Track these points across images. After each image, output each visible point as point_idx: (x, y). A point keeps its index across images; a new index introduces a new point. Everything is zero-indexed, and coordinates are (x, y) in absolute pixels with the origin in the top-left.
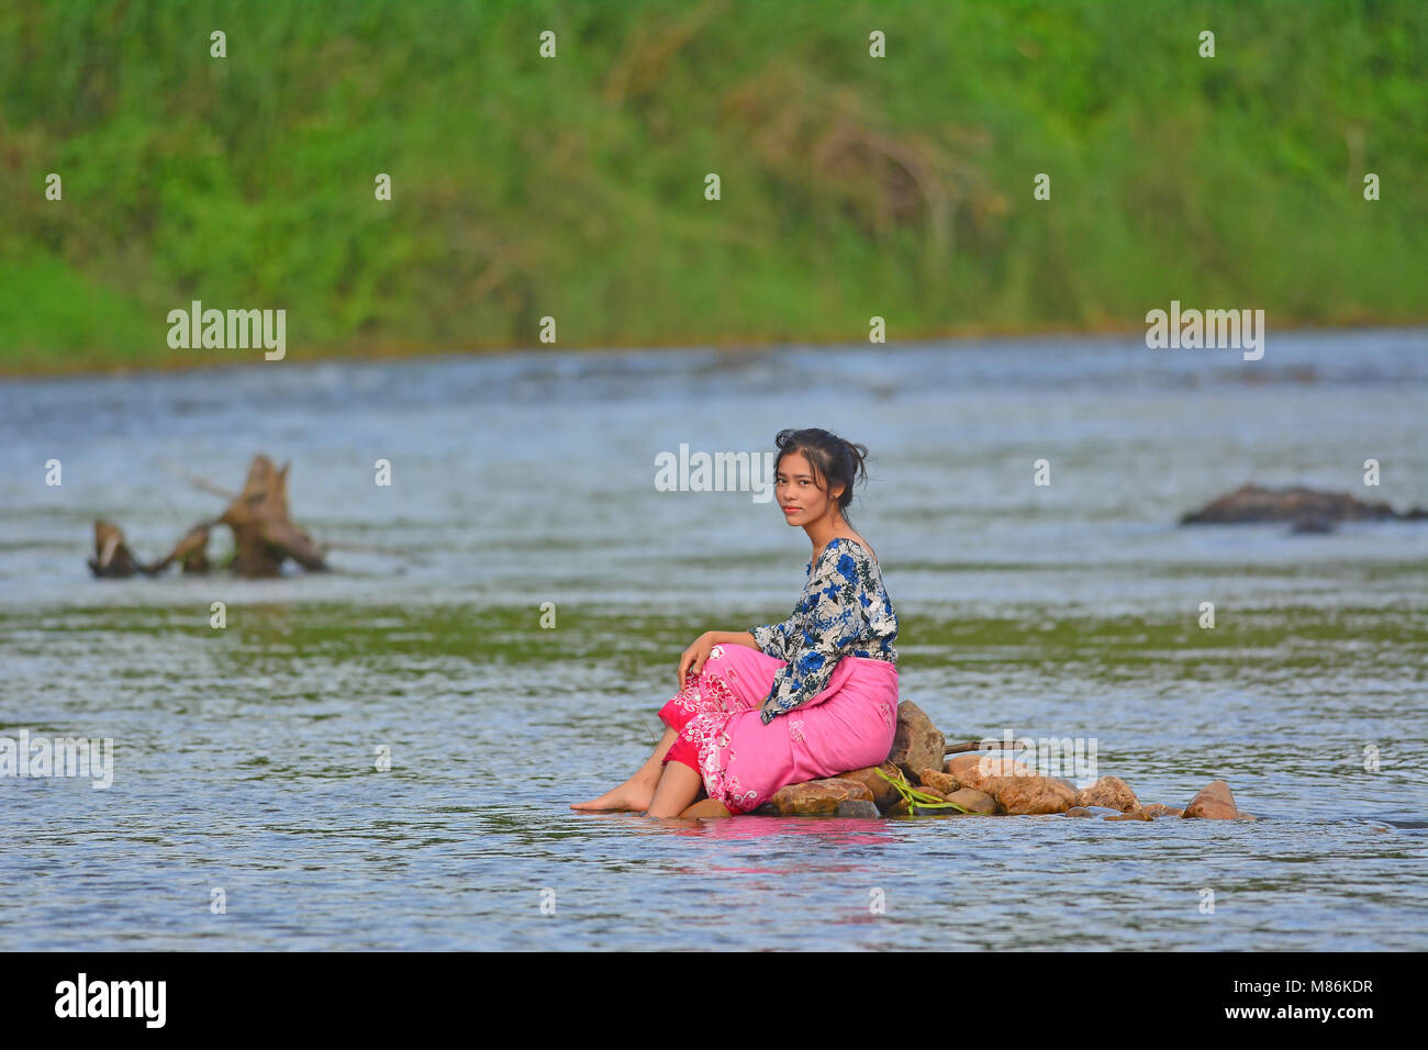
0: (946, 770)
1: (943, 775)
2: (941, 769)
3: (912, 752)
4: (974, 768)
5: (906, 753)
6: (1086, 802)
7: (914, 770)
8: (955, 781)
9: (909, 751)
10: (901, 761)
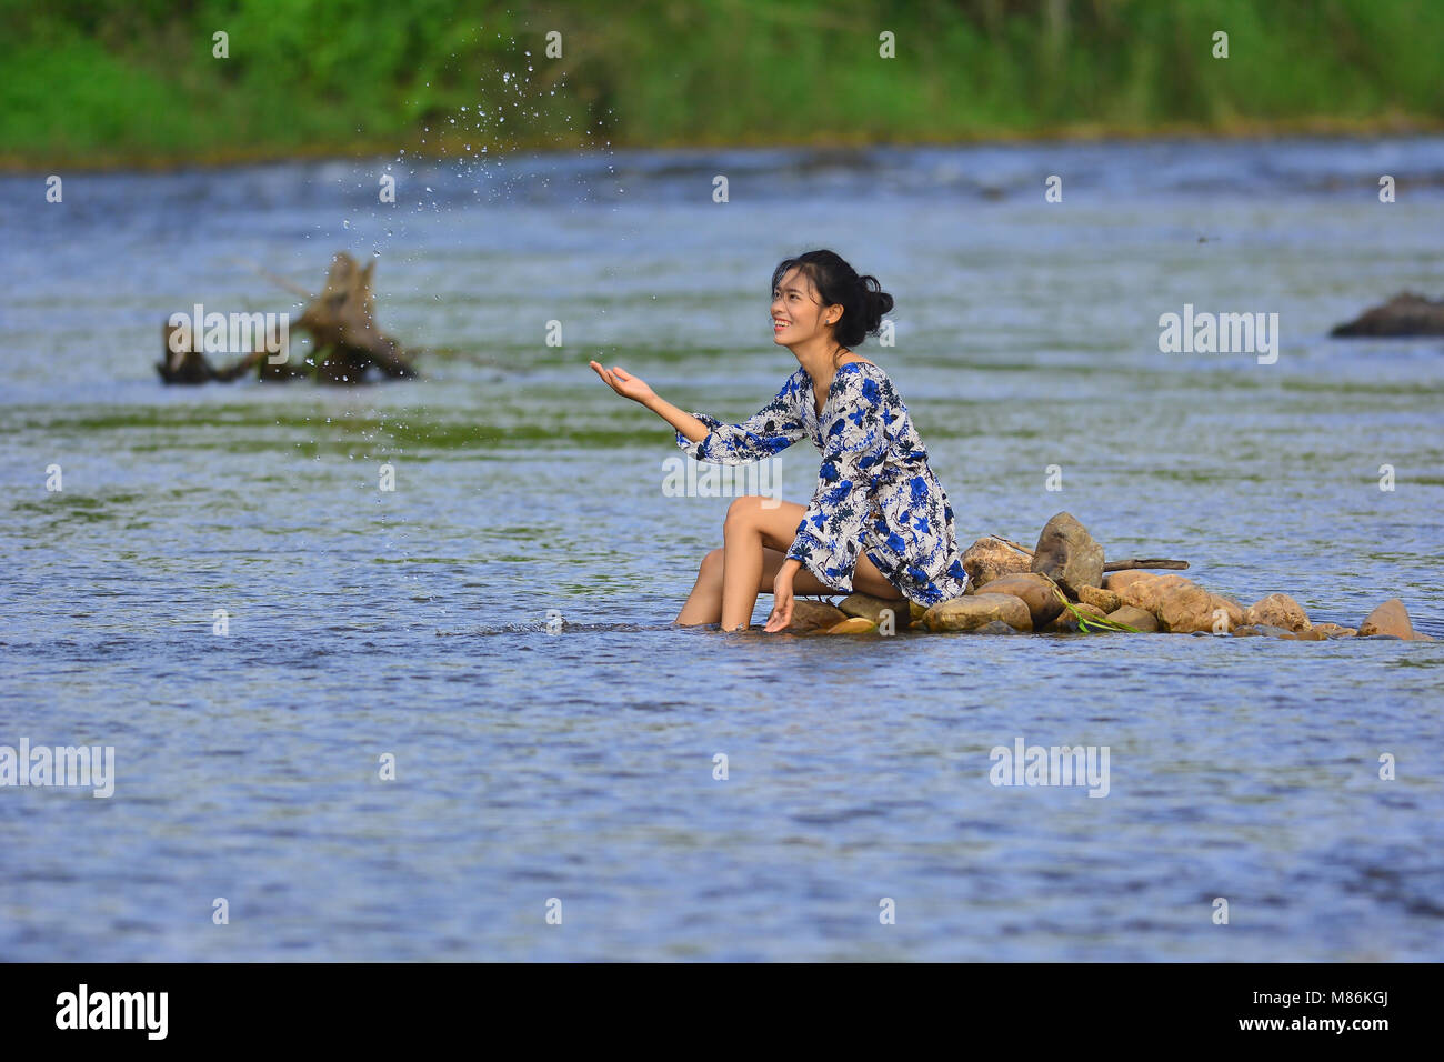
0: (1105, 585)
1: (1102, 591)
2: (1100, 584)
3: (1070, 568)
4: (1135, 583)
5: (1063, 568)
6: (1253, 621)
7: (1071, 586)
8: (1116, 598)
9: (1066, 566)
10: (1058, 577)
